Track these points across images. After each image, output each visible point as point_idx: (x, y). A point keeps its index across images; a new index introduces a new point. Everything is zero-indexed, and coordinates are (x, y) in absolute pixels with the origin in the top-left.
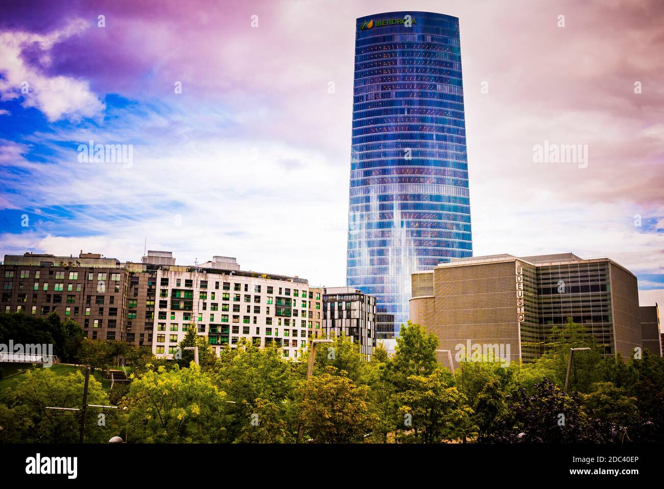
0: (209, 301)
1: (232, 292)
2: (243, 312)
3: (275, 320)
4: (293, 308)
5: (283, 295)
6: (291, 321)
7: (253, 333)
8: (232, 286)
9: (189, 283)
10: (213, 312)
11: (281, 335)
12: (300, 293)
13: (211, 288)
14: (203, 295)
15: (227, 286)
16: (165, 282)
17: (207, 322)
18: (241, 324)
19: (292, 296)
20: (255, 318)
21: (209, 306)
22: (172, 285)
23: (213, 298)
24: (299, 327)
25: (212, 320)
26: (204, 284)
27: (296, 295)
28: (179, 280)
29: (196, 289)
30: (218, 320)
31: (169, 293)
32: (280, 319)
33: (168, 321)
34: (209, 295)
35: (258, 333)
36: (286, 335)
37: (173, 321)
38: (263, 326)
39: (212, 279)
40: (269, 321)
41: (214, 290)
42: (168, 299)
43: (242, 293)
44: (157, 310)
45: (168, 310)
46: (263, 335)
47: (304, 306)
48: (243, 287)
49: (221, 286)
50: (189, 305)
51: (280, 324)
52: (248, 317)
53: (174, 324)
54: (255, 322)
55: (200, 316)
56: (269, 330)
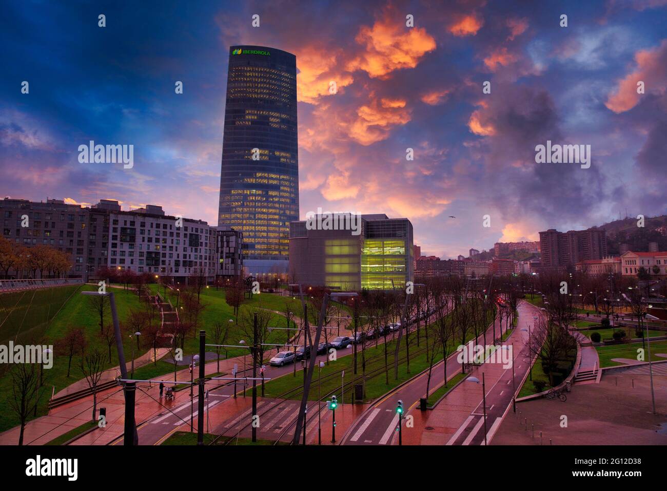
0: (146, 236)
1: (162, 230)
2: (169, 244)
3: (189, 249)
4: (200, 241)
5: (194, 232)
6: (199, 250)
7: (175, 257)
8: (162, 226)
9: (133, 223)
10: (149, 243)
11: (192, 259)
12: (204, 231)
13: (148, 227)
14: (142, 232)
15: (158, 226)
16: (116, 222)
17: (145, 250)
18: (168, 251)
19: (199, 233)
20: (177, 247)
21: (146, 240)
22: (121, 225)
23: (149, 234)
24: (203, 254)
25: (149, 249)
26: (143, 225)
27: (202, 232)
28: (125, 222)
29: (138, 227)
30: (152, 249)
31: (119, 230)
32: (192, 248)
33: (118, 249)
34: (147, 232)
35: (178, 257)
36: (195, 258)
37: (122, 250)
38: (181, 253)
39: (148, 221)
40: (185, 249)
41: (150, 229)
42: (118, 234)
43: (168, 230)
44: (111, 241)
45: (118, 242)
46: (181, 259)
47: (206, 240)
48: (168, 227)
49: (154, 226)
50: (133, 239)
51: (192, 251)
52: (172, 247)
53: (123, 251)
54: (176, 250)
55: (141, 246)
56: (185, 256)
